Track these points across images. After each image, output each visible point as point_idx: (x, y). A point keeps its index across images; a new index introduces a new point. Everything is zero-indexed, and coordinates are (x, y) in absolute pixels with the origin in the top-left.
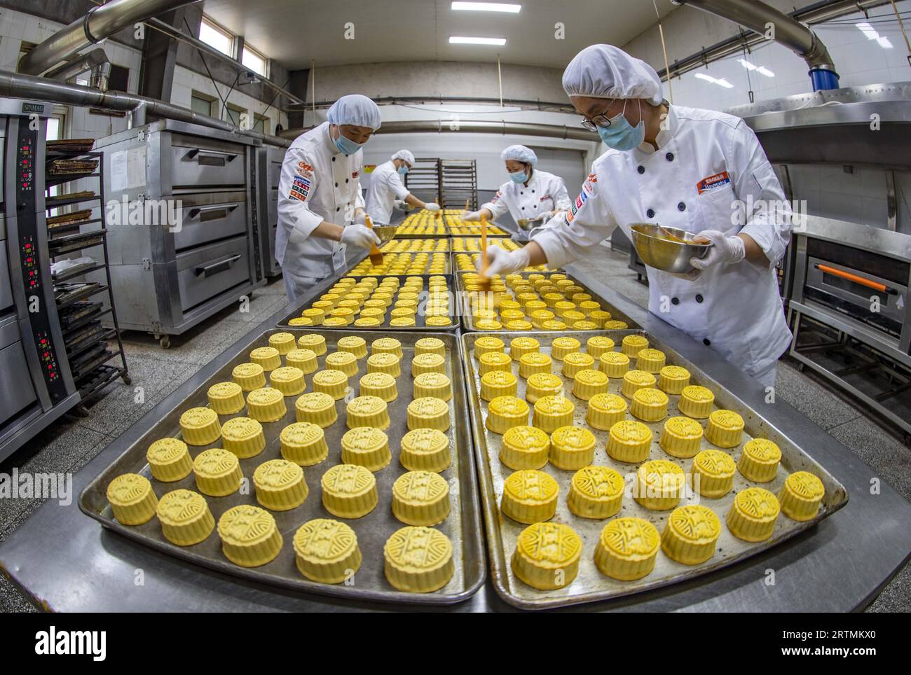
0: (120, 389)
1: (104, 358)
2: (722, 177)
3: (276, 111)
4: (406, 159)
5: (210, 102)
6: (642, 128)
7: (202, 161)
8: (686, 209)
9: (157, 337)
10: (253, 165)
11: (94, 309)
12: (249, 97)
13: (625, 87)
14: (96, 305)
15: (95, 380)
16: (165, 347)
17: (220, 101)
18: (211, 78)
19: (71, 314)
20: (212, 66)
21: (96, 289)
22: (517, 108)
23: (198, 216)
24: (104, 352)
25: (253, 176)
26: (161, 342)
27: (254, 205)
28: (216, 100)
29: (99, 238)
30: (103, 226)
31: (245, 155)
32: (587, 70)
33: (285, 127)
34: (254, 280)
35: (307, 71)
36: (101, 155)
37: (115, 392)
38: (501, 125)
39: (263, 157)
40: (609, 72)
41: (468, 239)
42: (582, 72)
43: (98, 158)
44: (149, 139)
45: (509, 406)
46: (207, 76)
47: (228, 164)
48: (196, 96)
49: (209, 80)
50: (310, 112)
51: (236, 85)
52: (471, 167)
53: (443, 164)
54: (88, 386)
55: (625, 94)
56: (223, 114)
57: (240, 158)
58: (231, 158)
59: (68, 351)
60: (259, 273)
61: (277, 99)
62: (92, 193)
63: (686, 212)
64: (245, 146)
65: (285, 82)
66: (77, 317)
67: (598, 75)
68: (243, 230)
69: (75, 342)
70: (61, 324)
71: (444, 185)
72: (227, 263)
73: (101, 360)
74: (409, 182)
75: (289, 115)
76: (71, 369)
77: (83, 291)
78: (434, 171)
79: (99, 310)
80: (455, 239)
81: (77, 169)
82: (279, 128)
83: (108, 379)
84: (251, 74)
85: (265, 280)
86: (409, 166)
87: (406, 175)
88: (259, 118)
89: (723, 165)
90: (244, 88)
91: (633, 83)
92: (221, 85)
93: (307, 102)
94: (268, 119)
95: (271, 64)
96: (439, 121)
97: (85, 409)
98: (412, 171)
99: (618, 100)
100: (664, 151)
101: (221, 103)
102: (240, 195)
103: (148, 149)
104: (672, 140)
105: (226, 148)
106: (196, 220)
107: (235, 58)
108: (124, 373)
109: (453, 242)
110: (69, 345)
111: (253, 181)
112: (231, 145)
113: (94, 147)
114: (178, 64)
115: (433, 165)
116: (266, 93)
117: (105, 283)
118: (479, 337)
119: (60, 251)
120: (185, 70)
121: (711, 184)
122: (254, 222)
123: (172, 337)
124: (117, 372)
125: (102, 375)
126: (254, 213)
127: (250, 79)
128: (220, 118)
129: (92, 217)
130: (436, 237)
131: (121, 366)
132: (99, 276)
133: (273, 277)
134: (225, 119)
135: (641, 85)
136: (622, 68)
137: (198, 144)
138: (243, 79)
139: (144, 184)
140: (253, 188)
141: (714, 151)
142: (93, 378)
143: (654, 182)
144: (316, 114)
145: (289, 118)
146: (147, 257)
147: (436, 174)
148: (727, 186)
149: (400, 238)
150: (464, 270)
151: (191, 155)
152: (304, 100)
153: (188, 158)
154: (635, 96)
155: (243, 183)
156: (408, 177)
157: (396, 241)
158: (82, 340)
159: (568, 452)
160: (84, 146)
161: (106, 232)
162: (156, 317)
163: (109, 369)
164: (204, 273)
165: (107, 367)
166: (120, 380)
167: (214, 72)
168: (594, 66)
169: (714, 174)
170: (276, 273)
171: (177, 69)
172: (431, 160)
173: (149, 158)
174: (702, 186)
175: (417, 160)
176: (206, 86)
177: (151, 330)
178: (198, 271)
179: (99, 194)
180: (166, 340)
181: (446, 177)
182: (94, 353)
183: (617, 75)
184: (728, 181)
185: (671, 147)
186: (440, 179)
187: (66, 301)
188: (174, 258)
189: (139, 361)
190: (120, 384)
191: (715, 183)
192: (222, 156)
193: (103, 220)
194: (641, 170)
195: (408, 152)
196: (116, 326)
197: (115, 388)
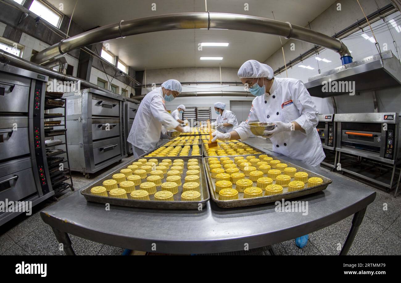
0: (70, 192)
1: (64, 179)
2: (290, 101)
3: (130, 88)
4: (182, 108)
5: (105, 83)
6: (264, 87)
7: (103, 106)
8: (279, 114)
9: (84, 174)
10: (123, 109)
11: (61, 159)
12: (120, 82)
13: (258, 74)
14: (62, 158)
15: (60, 188)
16: (88, 178)
17: (109, 82)
18: (105, 73)
19: (52, 160)
20: (105, 68)
21: (61, 152)
22: (227, 85)
23: (101, 127)
24: (64, 177)
25: (123, 113)
26: (86, 176)
27: (123, 125)
28: (107, 82)
29: (63, 132)
30: (65, 128)
31: (120, 104)
32: (245, 69)
33: (134, 94)
34: (123, 155)
35: (143, 72)
36: (65, 99)
37: (67, 193)
38: (221, 93)
39: (126, 106)
40: (252, 69)
41: (207, 136)
42: (243, 69)
43: (64, 101)
44: (83, 95)
45: (218, 170)
46: (104, 72)
47: (113, 108)
48: (99, 80)
49: (104, 74)
50: (144, 88)
51: (115, 77)
52: (209, 110)
53: (198, 109)
54: (57, 189)
55: (257, 76)
56: (109, 88)
57: (118, 106)
58: (114, 105)
59: (50, 174)
60: (124, 152)
61: (131, 83)
62: (61, 114)
63: (279, 115)
64: (119, 101)
65: (135, 75)
66: (54, 162)
67: (248, 70)
68: (118, 135)
69: (53, 172)
70: (48, 164)
71: (198, 117)
72: (112, 147)
73: (63, 180)
74: (184, 117)
75: (136, 90)
76: (51, 182)
77: (56, 152)
78: (194, 112)
79: (62, 160)
80: (202, 136)
81: (57, 104)
82: (131, 95)
83: (65, 188)
84: (121, 72)
85: (127, 155)
86: (183, 110)
87: (183, 114)
88: (124, 91)
89: (291, 97)
90: (118, 77)
91: (260, 72)
92: (109, 76)
93: (143, 84)
94: (127, 91)
95: (129, 68)
96: (196, 92)
97: (56, 198)
98: (185, 113)
99: (255, 79)
100: (272, 95)
101: (109, 84)
102: (118, 120)
103: (83, 100)
104: (275, 91)
105: (113, 101)
106: (101, 129)
107: (115, 65)
108: (71, 186)
109: (201, 137)
110: (50, 173)
111: (122, 116)
112: (114, 100)
113: (63, 96)
114: (93, 66)
115: (194, 110)
116: (127, 81)
117: (65, 150)
118: (209, 158)
119: (49, 135)
120: (95, 69)
121: (286, 104)
122: (123, 132)
123: (90, 174)
124: (69, 186)
125: (63, 186)
126: (123, 128)
127: (121, 74)
128: (108, 89)
129: (61, 124)
130: (195, 135)
131: (70, 183)
132: (63, 147)
133: (130, 154)
134: (110, 90)
135: (263, 73)
136: (257, 67)
137: (102, 99)
138: (118, 74)
139: (81, 113)
140: (122, 118)
141: (287, 94)
142: (60, 187)
143: (269, 106)
144: (147, 89)
145: (135, 91)
146: (81, 141)
147: (195, 113)
148: (292, 105)
149: (181, 136)
150: (205, 143)
151: (99, 103)
152: (142, 83)
153: (98, 104)
154: (261, 77)
155: (119, 116)
156: (184, 115)
157: (180, 137)
158: (55, 171)
159: (236, 178)
160: (59, 95)
161: (66, 130)
162: (84, 166)
163: (65, 184)
164: (103, 150)
165: (65, 183)
166: (70, 189)
167: (106, 70)
168: (247, 67)
169: (287, 101)
170: (131, 153)
171: (92, 68)
172: (193, 108)
173: (83, 103)
174: (283, 105)
175: (186, 108)
176: (103, 76)
177: (82, 171)
178: (101, 149)
179: (64, 115)
180: (88, 175)
181: (199, 114)
182: (60, 177)
183: (255, 70)
184: (292, 103)
185: (274, 94)
186: (196, 115)
187: (50, 155)
188: (92, 143)
189: (77, 183)
190: (69, 191)
191: (287, 104)
192: (111, 104)
193: (65, 125)
194: (266, 102)
195: (183, 105)
196: (69, 167)
197: (68, 192)
